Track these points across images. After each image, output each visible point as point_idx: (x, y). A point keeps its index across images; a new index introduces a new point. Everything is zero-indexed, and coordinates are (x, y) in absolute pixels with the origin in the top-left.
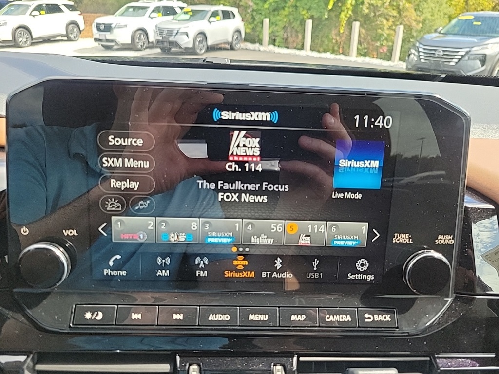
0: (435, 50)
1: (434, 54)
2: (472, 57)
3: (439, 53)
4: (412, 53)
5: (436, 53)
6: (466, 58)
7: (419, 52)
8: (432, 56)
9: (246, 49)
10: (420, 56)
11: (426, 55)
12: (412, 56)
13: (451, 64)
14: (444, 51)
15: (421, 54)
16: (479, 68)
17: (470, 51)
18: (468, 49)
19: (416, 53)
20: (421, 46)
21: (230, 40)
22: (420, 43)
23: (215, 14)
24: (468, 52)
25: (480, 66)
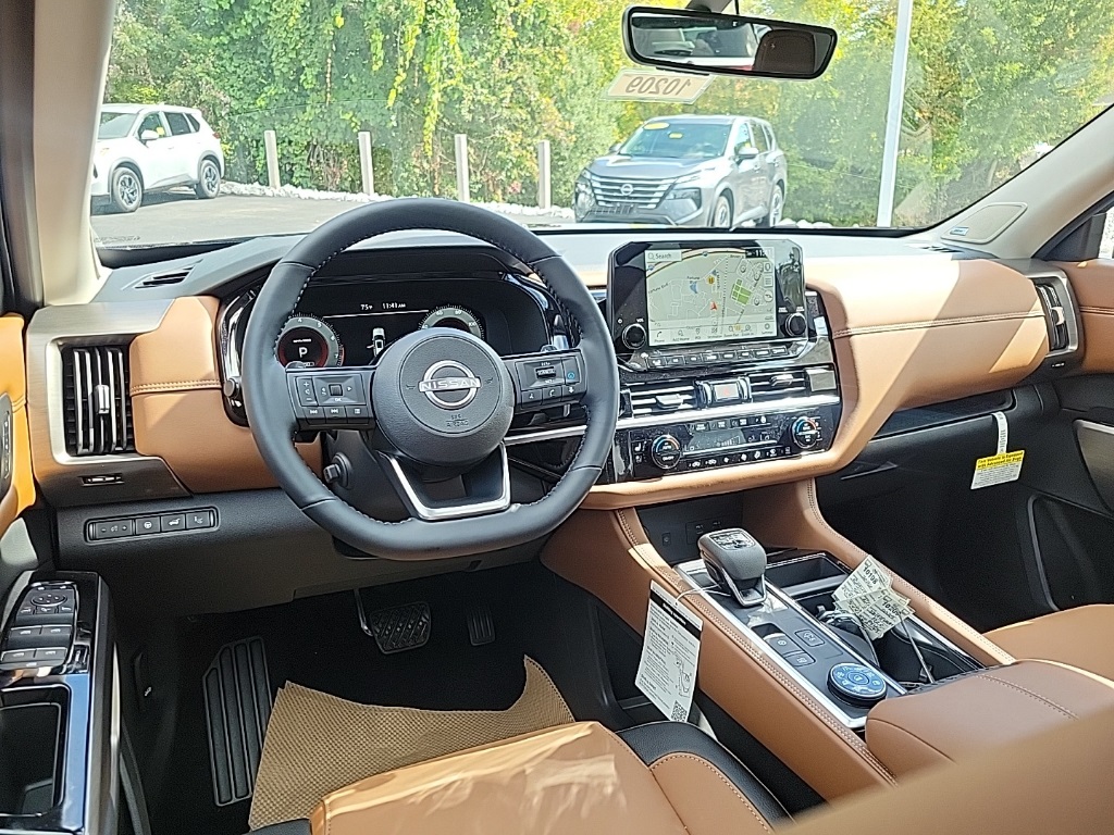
0: (621, 185)
1: (619, 191)
2: (679, 194)
3: (627, 190)
4: (580, 191)
5: (622, 189)
6: (671, 196)
7: (593, 188)
8: (615, 194)
9: (233, 194)
10: (595, 195)
11: (605, 193)
12: (581, 196)
13: (650, 206)
14: (634, 185)
15: (597, 191)
16: (694, 212)
17: (674, 184)
18: (672, 181)
19: (589, 191)
20: (594, 177)
21: (194, 177)
22: (592, 174)
23: (151, 122)
24: (672, 187)
25: (695, 208)
